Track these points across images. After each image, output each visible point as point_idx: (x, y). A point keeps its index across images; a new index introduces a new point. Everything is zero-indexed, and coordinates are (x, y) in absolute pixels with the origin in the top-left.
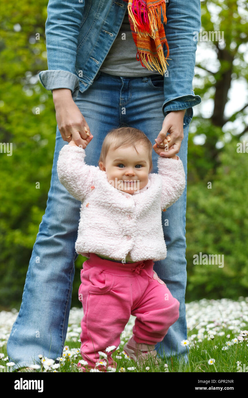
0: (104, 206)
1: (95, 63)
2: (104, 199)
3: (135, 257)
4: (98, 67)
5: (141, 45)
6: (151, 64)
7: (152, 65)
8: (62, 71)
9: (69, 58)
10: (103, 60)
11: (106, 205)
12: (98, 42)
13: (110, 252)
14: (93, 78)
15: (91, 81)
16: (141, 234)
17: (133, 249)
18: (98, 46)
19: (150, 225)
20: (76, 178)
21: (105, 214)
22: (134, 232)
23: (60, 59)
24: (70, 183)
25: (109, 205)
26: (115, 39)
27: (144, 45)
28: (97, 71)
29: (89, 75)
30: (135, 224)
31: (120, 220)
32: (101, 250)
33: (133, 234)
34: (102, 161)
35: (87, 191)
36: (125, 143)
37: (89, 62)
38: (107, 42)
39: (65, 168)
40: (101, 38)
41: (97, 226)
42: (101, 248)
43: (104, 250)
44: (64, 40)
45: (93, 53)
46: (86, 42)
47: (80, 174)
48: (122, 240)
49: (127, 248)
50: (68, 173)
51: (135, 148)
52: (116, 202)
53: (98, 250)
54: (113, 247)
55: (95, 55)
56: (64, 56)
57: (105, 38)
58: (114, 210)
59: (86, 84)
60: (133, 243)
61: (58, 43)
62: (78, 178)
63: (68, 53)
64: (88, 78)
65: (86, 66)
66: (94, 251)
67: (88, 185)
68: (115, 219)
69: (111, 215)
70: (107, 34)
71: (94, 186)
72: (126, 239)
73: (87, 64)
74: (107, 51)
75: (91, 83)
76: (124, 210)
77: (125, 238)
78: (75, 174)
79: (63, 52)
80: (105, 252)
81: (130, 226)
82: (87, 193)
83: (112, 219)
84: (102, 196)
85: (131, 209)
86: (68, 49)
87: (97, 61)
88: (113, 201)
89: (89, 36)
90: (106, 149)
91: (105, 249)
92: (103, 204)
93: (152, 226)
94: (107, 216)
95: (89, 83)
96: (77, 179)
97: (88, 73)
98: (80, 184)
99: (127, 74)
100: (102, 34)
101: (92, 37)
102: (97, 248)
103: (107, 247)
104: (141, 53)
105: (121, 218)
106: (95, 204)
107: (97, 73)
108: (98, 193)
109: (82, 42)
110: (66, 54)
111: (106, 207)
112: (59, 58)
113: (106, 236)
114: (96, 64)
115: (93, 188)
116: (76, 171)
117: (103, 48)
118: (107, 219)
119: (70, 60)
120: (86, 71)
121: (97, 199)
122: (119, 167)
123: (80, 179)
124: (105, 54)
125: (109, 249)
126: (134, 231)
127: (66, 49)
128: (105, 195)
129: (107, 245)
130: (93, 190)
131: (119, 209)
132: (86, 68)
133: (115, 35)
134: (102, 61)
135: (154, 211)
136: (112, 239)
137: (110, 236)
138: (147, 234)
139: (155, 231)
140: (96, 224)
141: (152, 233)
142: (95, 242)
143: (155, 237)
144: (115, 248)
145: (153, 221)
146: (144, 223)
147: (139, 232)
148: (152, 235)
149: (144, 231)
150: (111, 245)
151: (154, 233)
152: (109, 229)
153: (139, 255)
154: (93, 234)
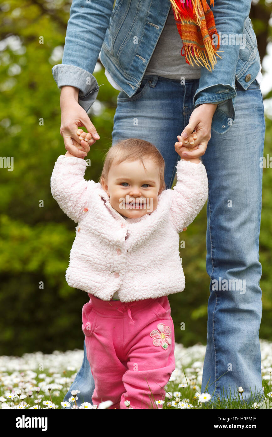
0: (93, 233)
1: (141, 61)
2: (95, 226)
3: (122, 297)
4: (145, 66)
5: (186, 36)
6: (197, 59)
7: (199, 59)
8: (72, 66)
9: (85, 53)
10: (150, 58)
11: (96, 233)
12: (144, 37)
13: (94, 290)
14: (140, 79)
15: (139, 84)
16: (133, 269)
17: (120, 288)
18: (143, 41)
19: (149, 257)
20: (66, 198)
21: (94, 244)
22: (122, 270)
23: (74, 53)
24: (61, 203)
25: (98, 234)
26: (161, 32)
27: (189, 36)
28: (144, 71)
29: (136, 76)
30: (124, 261)
31: (108, 253)
32: (85, 287)
33: (121, 272)
34: (104, 177)
35: (80, 213)
36: (131, 156)
37: (135, 61)
38: (152, 36)
39: (55, 185)
40: (146, 32)
41: (83, 258)
42: (85, 285)
43: (87, 288)
44: (83, 31)
45: (138, 50)
46: (130, 37)
47: (71, 193)
48: (109, 276)
49: (113, 289)
50: (58, 191)
51: (143, 162)
52: (105, 232)
53: (82, 286)
54: (98, 285)
55: (142, 52)
56: (79, 49)
57: (151, 31)
58: (103, 241)
59: (133, 87)
60: (121, 283)
61: (75, 34)
62: (68, 198)
63: (85, 47)
64: (135, 79)
65: (132, 66)
66: (78, 287)
67: (81, 206)
68: (103, 251)
69: (100, 246)
70: (153, 27)
71: (87, 208)
72: (114, 277)
73: (132, 63)
74: (153, 46)
75: (139, 85)
76: (112, 243)
77: (113, 275)
78: (65, 194)
79: (79, 45)
80: (89, 290)
81: (118, 262)
82: (79, 215)
83: (100, 251)
84: (93, 222)
85: (119, 243)
86: (86, 43)
87: (143, 59)
88: (103, 231)
89: (133, 31)
90: (109, 163)
91: (89, 286)
92: (93, 231)
93: (152, 258)
94: (96, 246)
95: (136, 86)
96: (67, 200)
97: (135, 73)
98: (71, 205)
99: (190, 76)
100: (147, 27)
101: (137, 31)
102: (81, 284)
103: (91, 284)
104: (186, 46)
105: (109, 252)
106: (86, 230)
107: (144, 74)
108: (90, 217)
109: (126, 38)
110: (81, 48)
111: (96, 235)
112: (73, 51)
113: (92, 270)
114: (142, 63)
115: (86, 210)
116: (66, 190)
117: (149, 43)
118: (95, 250)
119: (86, 55)
120: (133, 71)
121: (88, 224)
122: (123, 185)
123: (70, 200)
124: (152, 50)
125: (94, 287)
126: (123, 268)
127: (82, 42)
128: (96, 221)
129: (92, 282)
130: (87, 213)
131: (107, 241)
132: (133, 69)
133: (161, 27)
134: (148, 58)
135: (156, 239)
136: (99, 275)
137: (97, 271)
138: (144, 268)
139: (157, 263)
140: (83, 255)
141: (152, 266)
142: (80, 276)
143: (156, 270)
144: (100, 287)
145: (154, 251)
146: (139, 256)
147: (130, 268)
148: (152, 268)
149: (138, 265)
150: (97, 282)
151: (156, 265)
152: (95, 263)
153: (128, 296)
154: (79, 267)
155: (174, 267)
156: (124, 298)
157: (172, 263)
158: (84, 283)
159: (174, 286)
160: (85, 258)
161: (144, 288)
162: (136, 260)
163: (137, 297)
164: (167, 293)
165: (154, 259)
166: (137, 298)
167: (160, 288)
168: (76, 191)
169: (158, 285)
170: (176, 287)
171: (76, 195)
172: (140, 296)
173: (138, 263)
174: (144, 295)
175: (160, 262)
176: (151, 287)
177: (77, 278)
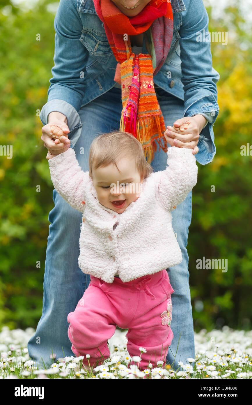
13: (100, 275)
19: (141, 238)
22: (116, 254)
30: (116, 245)
42: (92, 271)
43: (94, 273)
48: (109, 261)
49: (112, 272)
51: (116, 165)
54: (101, 270)
60: (118, 265)
66: (88, 273)
67: (78, 200)
71: (84, 201)
72: (112, 261)
77: (111, 259)
91: (94, 271)
93: (144, 239)
98: (71, 200)
102: (88, 270)
103: (96, 269)
113: (97, 256)
115: (84, 203)
126: (116, 252)
129: (96, 267)
131: (99, 230)
135: (146, 221)
136: (102, 260)
137: (100, 257)
138: (138, 249)
139: (150, 242)
140: (88, 243)
141: (146, 245)
142: (88, 263)
143: (150, 249)
144: (103, 271)
145: (146, 232)
146: (131, 239)
147: (125, 251)
148: (146, 247)
149: (132, 247)
150: (100, 267)
151: (149, 244)
152: (98, 250)
153: (127, 276)
154: (87, 255)
155: (169, 243)
156: (124, 278)
157: (167, 239)
158: (91, 269)
159: (170, 261)
160: (90, 246)
161: (140, 266)
162: (129, 243)
163: (134, 275)
164: (163, 268)
165: (146, 239)
166: (134, 277)
167: (155, 264)
168: (70, 187)
169: (153, 262)
170: (172, 261)
171: (72, 191)
172: (137, 274)
173: (131, 246)
174: (140, 272)
175: (153, 241)
176: (146, 265)
177: (85, 265)
